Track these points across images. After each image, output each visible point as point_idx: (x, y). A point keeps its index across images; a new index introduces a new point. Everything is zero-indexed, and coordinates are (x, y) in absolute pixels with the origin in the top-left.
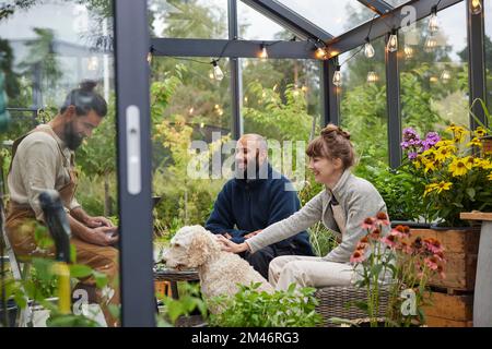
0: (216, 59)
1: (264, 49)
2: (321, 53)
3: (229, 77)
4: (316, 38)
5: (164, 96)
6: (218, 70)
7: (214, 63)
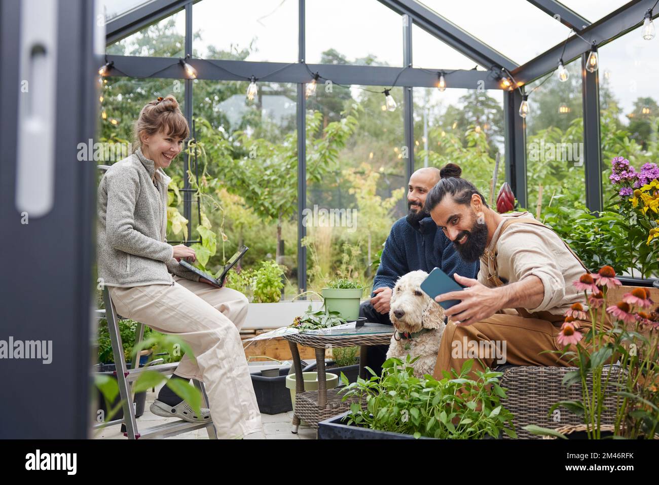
0: (388, 88)
1: (442, 78)
2: (506, 83)
3: (402, 109)
4: (500, 67)
5: (340, 137)
6: (390, 100)
7: (387, 93)
